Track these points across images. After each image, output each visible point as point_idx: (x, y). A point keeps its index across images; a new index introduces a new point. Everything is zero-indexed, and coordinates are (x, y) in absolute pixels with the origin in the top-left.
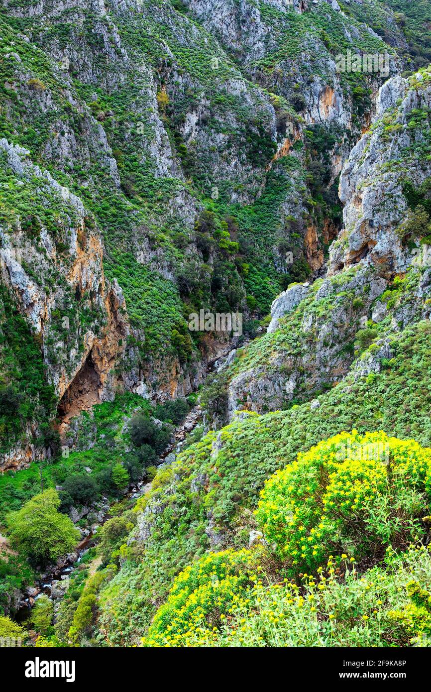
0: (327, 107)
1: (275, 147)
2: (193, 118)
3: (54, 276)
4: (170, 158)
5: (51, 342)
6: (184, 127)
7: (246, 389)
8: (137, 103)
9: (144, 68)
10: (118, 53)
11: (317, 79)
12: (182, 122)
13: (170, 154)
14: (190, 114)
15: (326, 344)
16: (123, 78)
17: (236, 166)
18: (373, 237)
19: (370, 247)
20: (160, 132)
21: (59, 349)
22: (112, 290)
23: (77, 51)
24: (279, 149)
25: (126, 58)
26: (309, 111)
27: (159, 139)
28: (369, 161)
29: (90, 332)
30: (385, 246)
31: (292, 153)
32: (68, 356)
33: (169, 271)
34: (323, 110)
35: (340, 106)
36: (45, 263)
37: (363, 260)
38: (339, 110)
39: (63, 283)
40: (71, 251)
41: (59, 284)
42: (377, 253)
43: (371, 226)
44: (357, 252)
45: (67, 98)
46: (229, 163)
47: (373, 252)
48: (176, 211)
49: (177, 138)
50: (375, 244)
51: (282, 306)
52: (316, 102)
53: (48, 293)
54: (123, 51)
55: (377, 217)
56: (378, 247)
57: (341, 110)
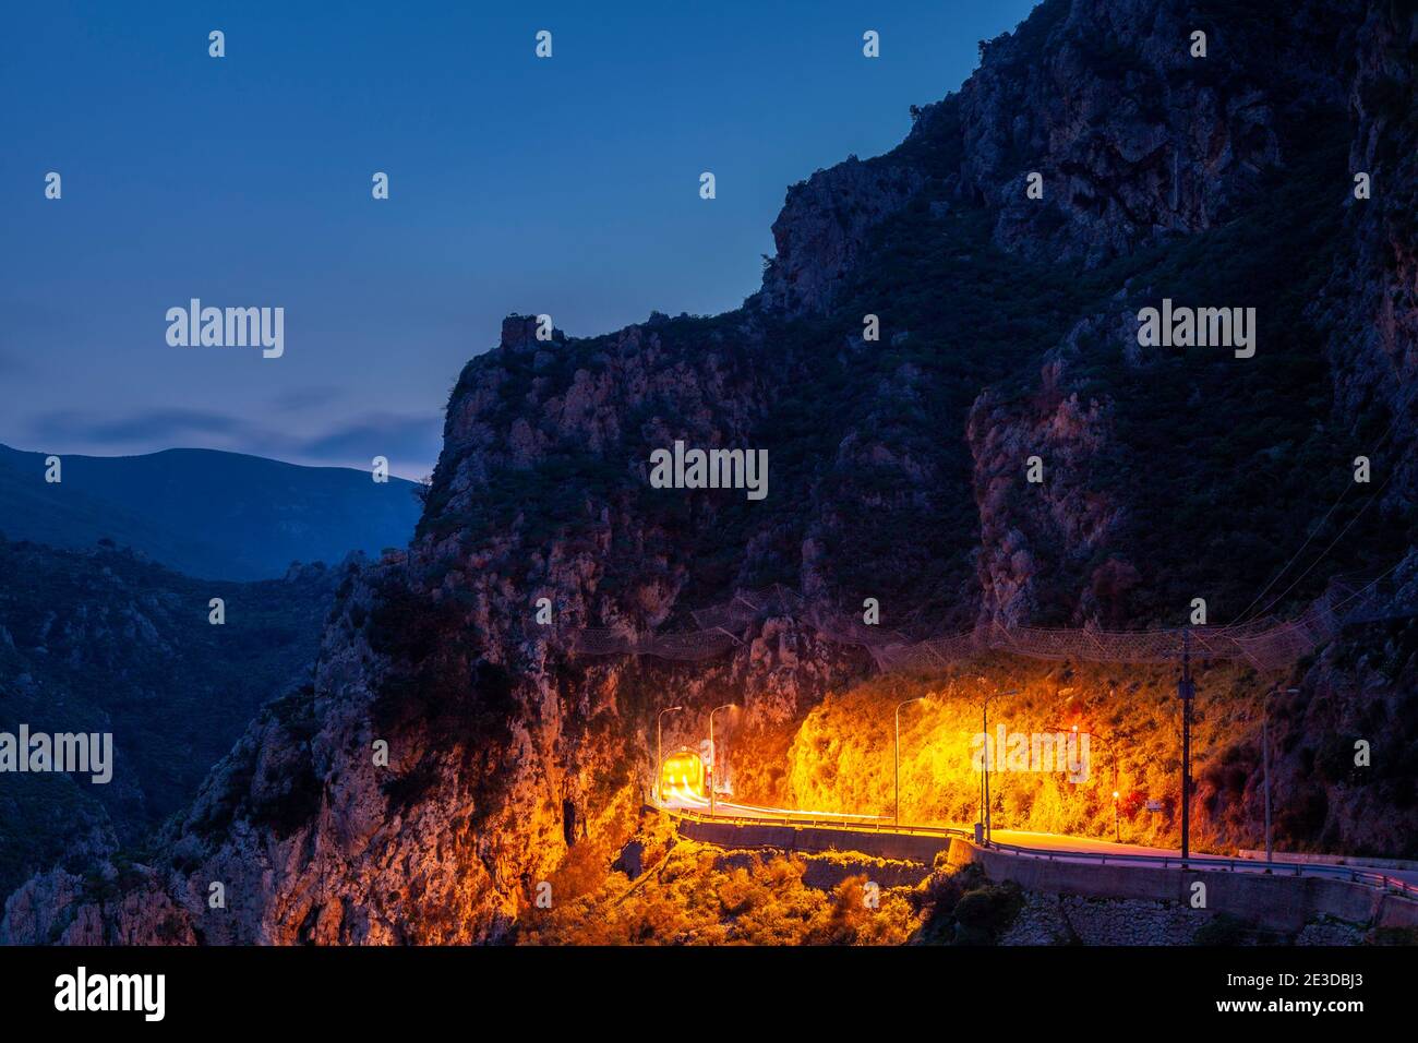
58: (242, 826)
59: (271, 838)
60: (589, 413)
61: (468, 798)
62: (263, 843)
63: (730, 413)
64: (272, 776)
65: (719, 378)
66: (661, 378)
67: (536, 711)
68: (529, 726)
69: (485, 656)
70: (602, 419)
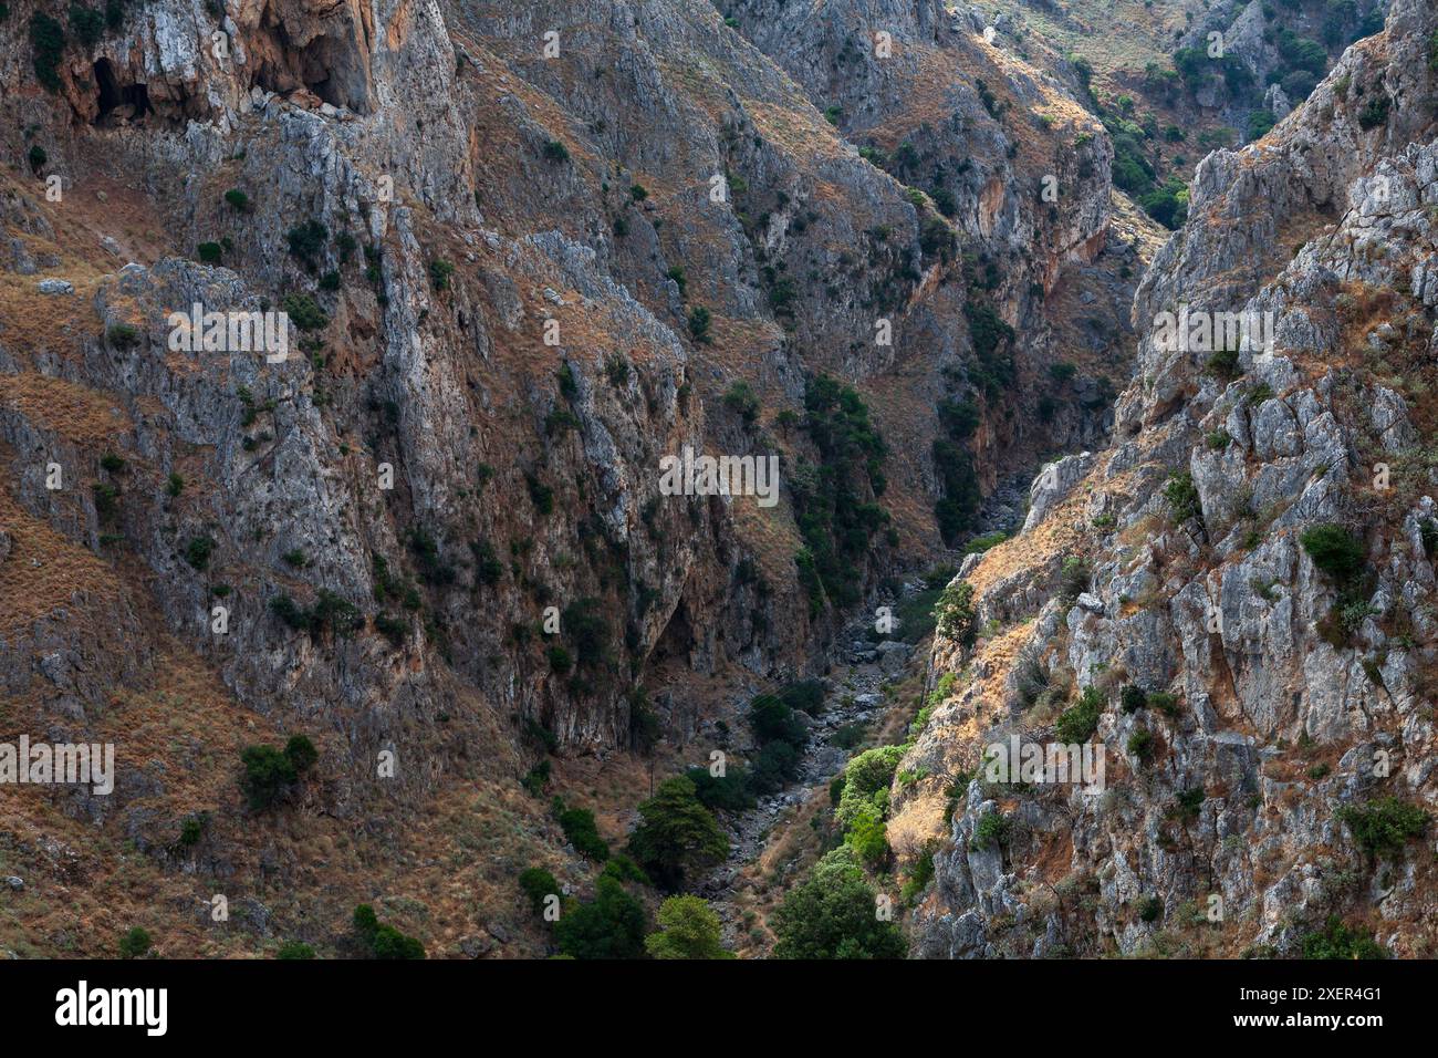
0: (992, 215)
1: (918, 279)
2: (781, 222)
5: (640, 558)
6: (766, 236)
9: (703, 131)
12: (764, 223)
13: (755, 278)
14: (777, 215)
18: (1196, 380)
19: (1187, 396)
21: (651, 569)
24: (923, 282)
26: (962, 221)
29: (688, 549)
30: (1214, 392)
32: (662, 584)
34: (984, 218)
35: (1016, 212)
37: (1176, 417)
38: (1013, 221)
40: (668, 415)
42: (1199, 404)
43: (1193, 363)
44: (1167, 404)
46: (840, 303)
47: (1194, 403)
48: (773, 375)
50: (1198, 390)
52: (974, 203)
54: (667, 101)
56: (1203, 394)
57: (1017, 221)
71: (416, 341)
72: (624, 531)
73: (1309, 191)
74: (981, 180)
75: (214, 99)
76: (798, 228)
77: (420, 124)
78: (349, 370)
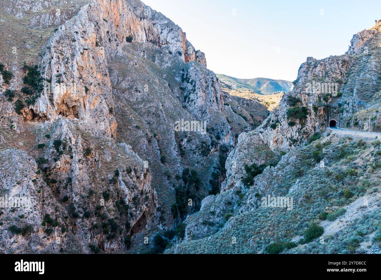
1: (210, 151)
2: (185, 140)
3: (135, 186)
4: (177, 151)
5: (131, 208)
6: (182, 142)
7: (191, 230)
8: (168, 134)
9: (172, 124)
10: (164, 119)
11: (224, 131)
12: (182, 140)
13: (177, 150)
15: (218, 216)
16: (165, 127)
17: (198, 155)
18: (235, 182)
19: (234, 185)
20: (174, 143)
21: (133, 210)
22: (153, 192)
23: (152, 118)
24: (211, 151)
25: (167, 121)
26: (222, 140)
27: (174, 146)
28: (235, 157)
29: (145, 205)
30: (239, 185)
31: (215, 153)
32: (136, 213)
33: (173, 187)
34: (226, 140)
36: (132, 182)
37: (231, 189)
38: (231, 140)
39: (137, 188)
40: (141, 179)
41: (136, 189)
42: (236, 187)
43: (234, 178)
44: (230, 186)
45: (147, 132)
46: (196, 154)
48: (177, 168)
49: (180, 146)
50: (236, 184)
51: (205, 202)
52: (224, 137)
53: (132, 192)
54: (166, 119)
55: (236, 175)
56: (236, 185)
58: (269, 128)
59: (272, 129)
60: (320, 71)
61: (300, 125)
62: (271, 130)
63: (342, 70)
64: (273, 121)
65: (341, 65)
66: (331, 65)
67: (311, 114)
68: (310, 116)
69: (303, 106)
70: (322, 72)
71: (77, 165)
72: (127, 203)
73: (263, 141)
74: (225, 134)
75: (50, 117)
76: (188, 141)
77: (97, 122)
78: (64, 171)
